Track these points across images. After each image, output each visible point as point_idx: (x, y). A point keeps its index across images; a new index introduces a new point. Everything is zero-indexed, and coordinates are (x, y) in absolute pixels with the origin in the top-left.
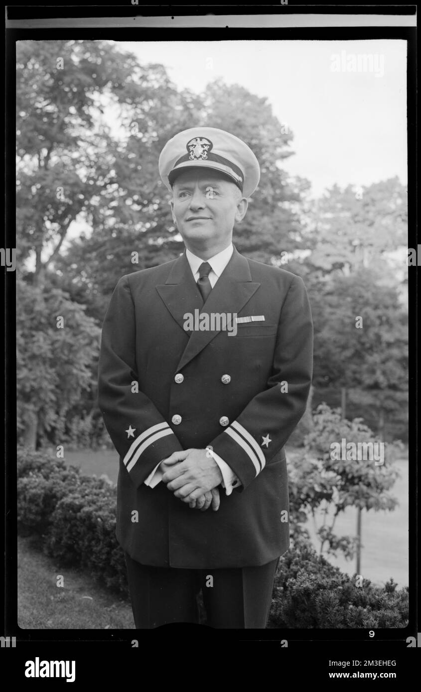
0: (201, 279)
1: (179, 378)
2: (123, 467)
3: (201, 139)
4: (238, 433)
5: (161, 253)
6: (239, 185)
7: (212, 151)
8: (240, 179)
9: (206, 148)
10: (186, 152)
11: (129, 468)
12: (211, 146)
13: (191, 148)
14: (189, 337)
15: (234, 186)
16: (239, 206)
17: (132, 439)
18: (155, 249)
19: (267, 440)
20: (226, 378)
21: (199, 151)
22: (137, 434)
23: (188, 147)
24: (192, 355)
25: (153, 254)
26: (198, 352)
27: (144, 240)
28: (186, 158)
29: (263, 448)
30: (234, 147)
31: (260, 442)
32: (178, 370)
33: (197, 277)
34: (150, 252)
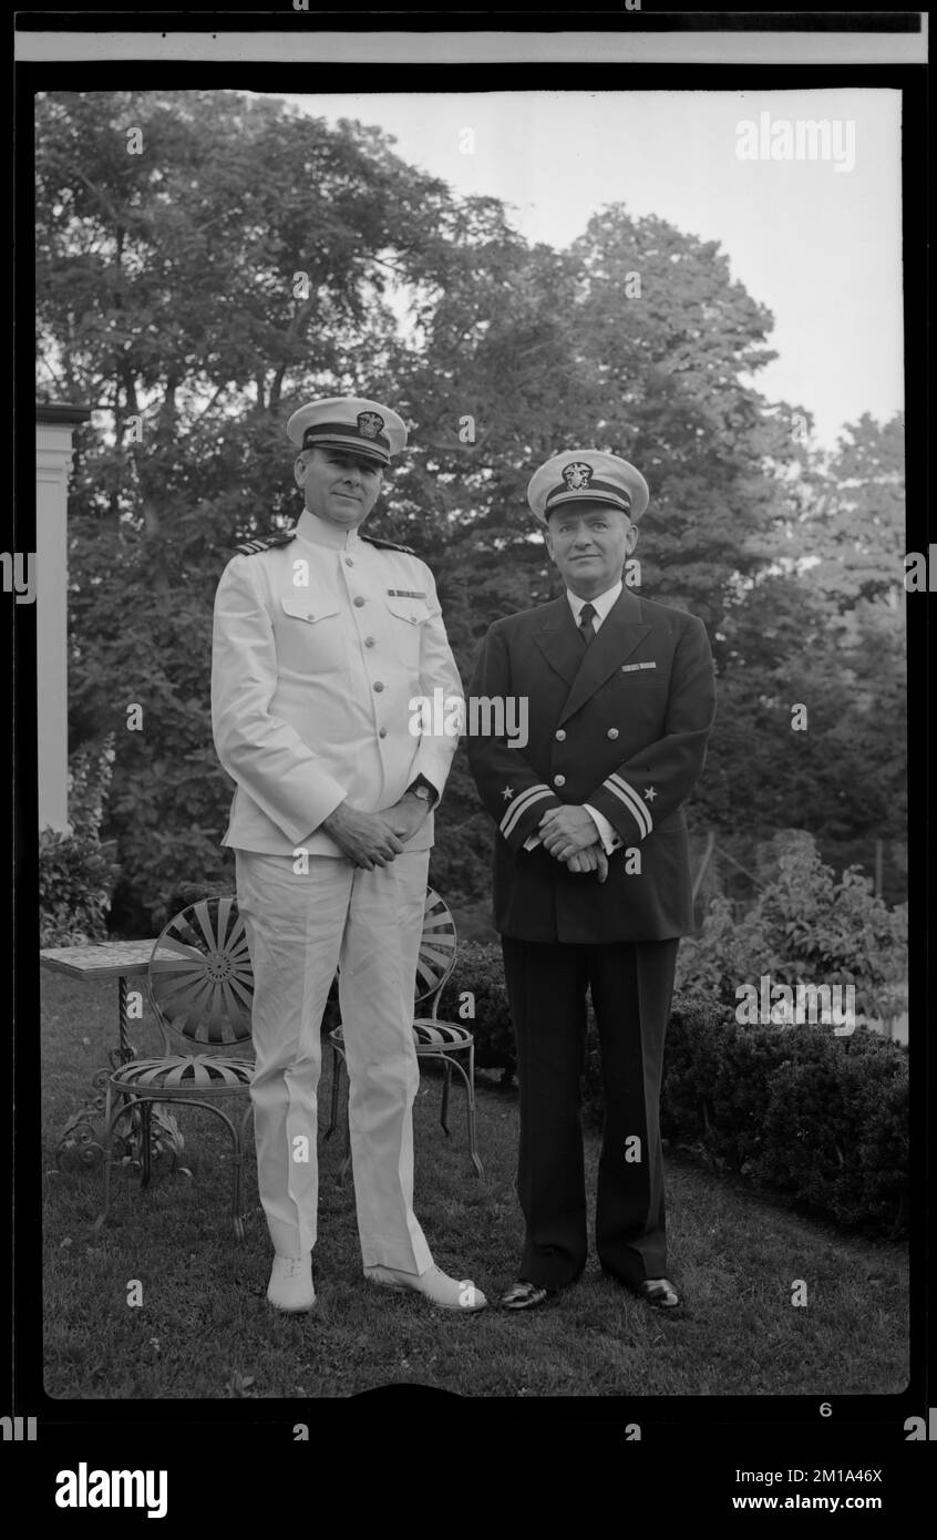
0: (583, 624)
1: (561, 734)
2: (500, 834)
3: (579, 464)
4: (617, 785)
5: (500, 569)
6: (626, 511)
7: (594, 477)
8: (627, 504)
9: (586, 475)
10: (562, 481)
11: (506, 834)
12: (591, 472)
13: (568, 476)
14: (570, 688)
15: (622, 515)
16: (628, 536)
17: (510, 801)
18: (490, 561)
19: (651, 794)
20: (614, 732)
21: (578, 478)
22: (515, 795)
23: (564, 475)
24: (574, 709)
25: (485, 572)
26: (581, 704)
27: (465, 542)
28: (563, 488)
29: (647, 802)
30: (617, 469)
31: (642, 795)
32: (560, 724)
33: (578, 621)
34: (478, 568)
